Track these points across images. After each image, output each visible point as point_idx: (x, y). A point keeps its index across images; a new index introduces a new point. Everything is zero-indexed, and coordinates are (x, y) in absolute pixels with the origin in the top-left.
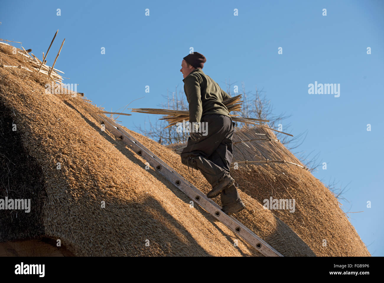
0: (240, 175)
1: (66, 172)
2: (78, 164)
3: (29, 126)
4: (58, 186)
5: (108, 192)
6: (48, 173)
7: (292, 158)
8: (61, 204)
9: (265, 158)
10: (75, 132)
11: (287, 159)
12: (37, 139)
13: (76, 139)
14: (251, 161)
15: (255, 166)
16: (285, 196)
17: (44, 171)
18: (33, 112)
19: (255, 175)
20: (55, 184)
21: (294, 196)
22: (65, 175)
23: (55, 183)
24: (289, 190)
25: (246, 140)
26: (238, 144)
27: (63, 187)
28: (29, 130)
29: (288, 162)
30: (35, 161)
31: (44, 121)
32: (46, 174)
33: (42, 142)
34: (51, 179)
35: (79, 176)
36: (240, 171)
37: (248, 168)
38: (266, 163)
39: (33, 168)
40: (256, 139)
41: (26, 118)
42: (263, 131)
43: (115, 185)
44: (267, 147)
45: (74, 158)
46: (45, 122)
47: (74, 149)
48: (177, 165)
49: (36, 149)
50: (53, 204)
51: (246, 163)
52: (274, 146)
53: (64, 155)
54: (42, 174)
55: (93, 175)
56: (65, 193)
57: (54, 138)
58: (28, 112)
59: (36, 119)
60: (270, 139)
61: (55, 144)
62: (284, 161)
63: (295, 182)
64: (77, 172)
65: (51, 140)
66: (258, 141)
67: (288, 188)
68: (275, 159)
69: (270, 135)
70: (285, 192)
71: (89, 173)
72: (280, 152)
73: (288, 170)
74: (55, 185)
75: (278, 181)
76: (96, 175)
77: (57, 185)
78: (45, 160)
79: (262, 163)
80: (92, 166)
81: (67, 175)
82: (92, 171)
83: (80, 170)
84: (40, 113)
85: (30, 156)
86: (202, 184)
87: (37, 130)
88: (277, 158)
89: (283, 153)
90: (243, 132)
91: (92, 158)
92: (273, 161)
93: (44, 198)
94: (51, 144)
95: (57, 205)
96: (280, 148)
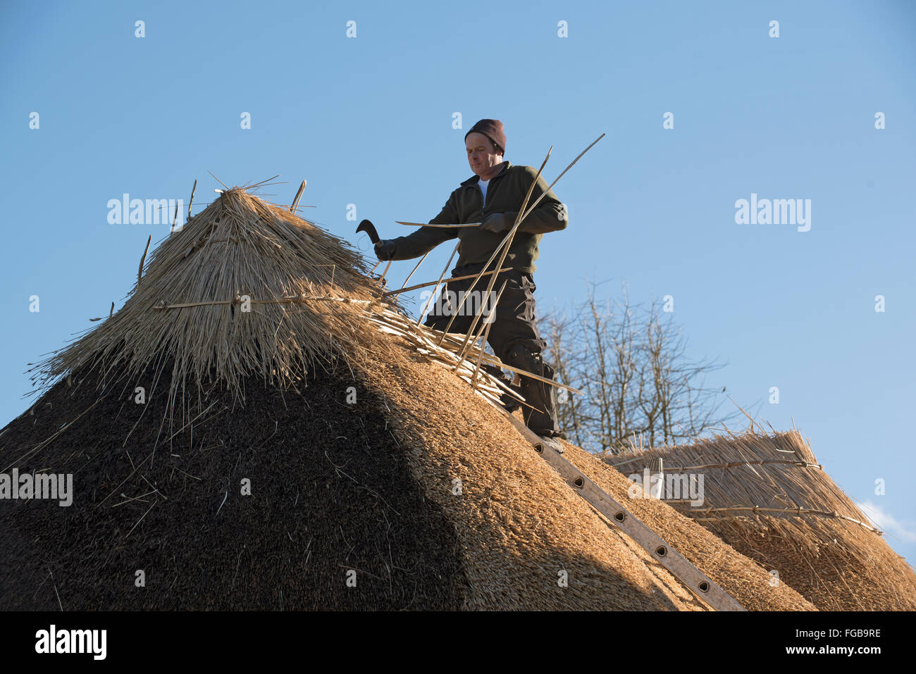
0: (742, 535)
1: (503, 538)
2: (524, 523)
3: (420, 436)
4: (490, 566)
5: (588, 587)
6: (468, 539)
7: (849, 508)
8: (497, 605)
9: (795, 505)
10: (508, 455)
11: (840, 511)
12: (439, 464)
13: (511, 469)
14: (765, 507)
15: (774, 520)
16: (839, 589)
17: (459, 534)
18: (423, 407)
19: (774, 538)
20: (483, 563)
21: (857, 591)
22: (503, 546)
23: (483, 561)
24: (847, 578)
25: (752, 460)
26: (736, 467)
27: (500, 571)
28: (421, 444)
29: (843, 516)
30: (440, 510)
31: (446, 426)
32: (464, 539)
33: (451, 472)
34: (474, 551)
35: (529, 549)
36: (744, 528)
37: (760, 522)
38: (798, 514)
39: (436, 524)
40: (774, 461)
41: (412, 418)
42: (788, 443)
43: (599, 574)
44: (798, 481)
45: (514, 511)
46: (449, 429)
47: (511, 491)
48: (663, 521)
49: (438, 484)
50: (484, 604)
51: (754, 511)
52: (812, 478)
53: (495, 503)
54: (455, 538)
55: (555, 548)
56: (505, 582)
57: (472, 465)
58: (415, 405)
59: (431, 422)
60: (803, 463)
61: (476, 479)
62: (836, 512)
63: (858, 562)
64: (524, 541)
65: (466, 468)
66: (777, 466)
67: (844, 574)
68: (816, 508)
69: (803, 453)
70: (837, 581)
71: (547, 543)
72: (825, 492)
73: (845, 535)
74: (483, 565)
75: (822, 557)
76: (562, 549)
77: (488, 565)
78: (460, 510)
79: (788, 514)
80: (551, 529)
81: (506, 544)
82: (552, 540)
83: (528, 536)
84: (436, 409)
85: (429, 500)
86: (714, 567)
87: (436, 444)
88: (821, 506)
89: (830, 495)
90: (746, 443)
91: (548, 512)
92: (811, 512)
93: (462, 589)
94: (467, 478)
95: (490, 606)
96: (825, 485)
